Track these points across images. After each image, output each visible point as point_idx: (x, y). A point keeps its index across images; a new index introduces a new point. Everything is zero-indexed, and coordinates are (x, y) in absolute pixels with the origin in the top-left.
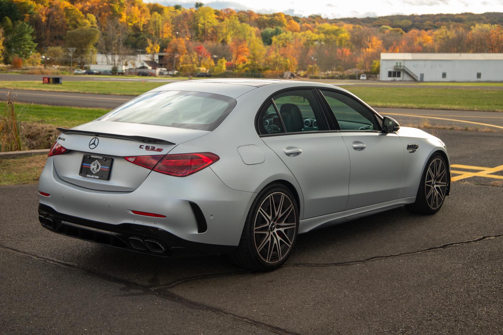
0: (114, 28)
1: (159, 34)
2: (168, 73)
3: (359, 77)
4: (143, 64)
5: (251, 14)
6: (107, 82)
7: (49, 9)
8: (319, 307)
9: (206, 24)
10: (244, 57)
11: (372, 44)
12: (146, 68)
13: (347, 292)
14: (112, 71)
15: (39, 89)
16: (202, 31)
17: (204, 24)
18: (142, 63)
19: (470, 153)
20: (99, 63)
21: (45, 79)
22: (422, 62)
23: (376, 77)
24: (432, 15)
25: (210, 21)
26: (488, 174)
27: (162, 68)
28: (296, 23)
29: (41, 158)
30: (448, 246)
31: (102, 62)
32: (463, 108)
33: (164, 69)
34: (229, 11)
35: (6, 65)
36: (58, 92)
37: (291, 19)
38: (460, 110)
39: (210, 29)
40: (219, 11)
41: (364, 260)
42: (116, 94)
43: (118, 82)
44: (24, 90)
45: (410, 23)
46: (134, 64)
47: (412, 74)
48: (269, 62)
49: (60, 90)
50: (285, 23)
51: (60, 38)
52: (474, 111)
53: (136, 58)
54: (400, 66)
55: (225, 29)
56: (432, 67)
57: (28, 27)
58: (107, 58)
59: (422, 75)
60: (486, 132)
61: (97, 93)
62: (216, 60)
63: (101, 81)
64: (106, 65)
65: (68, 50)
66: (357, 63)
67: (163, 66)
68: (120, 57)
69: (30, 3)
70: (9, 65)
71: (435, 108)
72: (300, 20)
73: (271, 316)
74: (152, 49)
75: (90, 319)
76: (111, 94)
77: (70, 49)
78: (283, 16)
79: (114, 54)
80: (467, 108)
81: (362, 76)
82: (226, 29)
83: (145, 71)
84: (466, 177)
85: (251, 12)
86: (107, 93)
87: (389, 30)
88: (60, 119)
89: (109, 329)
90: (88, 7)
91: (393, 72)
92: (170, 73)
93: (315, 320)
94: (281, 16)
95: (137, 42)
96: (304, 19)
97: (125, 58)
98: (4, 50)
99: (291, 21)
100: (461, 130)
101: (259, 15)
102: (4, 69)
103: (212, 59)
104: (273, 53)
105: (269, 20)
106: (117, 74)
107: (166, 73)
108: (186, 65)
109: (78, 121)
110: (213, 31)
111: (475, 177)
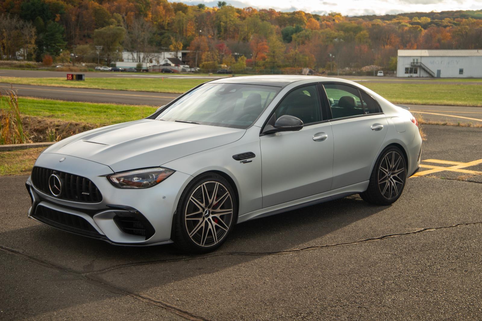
0: (140, 27)
1: (183, 32)
2: (191, 70)
3: (376, 73)
4: (167, 61)
5: (273, 13)
6: (128, 78)
7: (79, 9)
8: (235, 293)
9: (228, 22)
10: (265, 54)
11: (390, 41)
12: (170, 65)
13: (268, 280)
14: (137, 68)
15: (61, 85)
16: (224, 29)
17: (226, 23)
18: (165, 60)
19: (451, 148)
20: (125, 60)
21: (69, 75)
22: (439, 59)
23: (394, 73)
24: (452, 12)
25: (232, 19)
26: (459, 169)
27: (185, 65)
28: (316, 21)
29: (35, 150)
30: (386, 237)
31: (128, 59)
32: (466, 104)
33: (187, 66)
34: (251, 10)
35: (38, 62)
36: (79, 88)
37: (311, 17)
38: (463, 106)
39: (232, 27)
40: (241, 9)
41: (299, 250)
42: (132, 90)
43: (139, 78)
44: (47, 86)
45: (429, 20)
46: (158, 62)
47: (428, 71)
48: (288, 59)
49: (80, 87)
50: (305, 21)
51: (89, 36)
52: (477, 106)
53: (160, 56)
54: (417, 63)
55: (246, 27)
56: (449, 63)
57: (59, 26)
58: (133, 55)
59: (439, 72)
60: (478, 127)
61: (115, 89)
62: (236, 57)
63: (122, 78)
64: (131, 62)
65: (96, 48)
66: (375, 60)
67: (186, 63)
68: (145, 54)
69: (61, 3)
70: (40, 63)
71: (439, 104)
72: (320, 18)
73: (184, 301)
74: (175, 47)
75: (11, 301)
76: (128, 90)
77: (98, 47)
78: (304, 14)
79: (140, 52)
80: (471, 103)
81: (380, 72)
82: (248, 27)
83: (168, 68)
84: (435, 172)
85: (273, 10)
86: (125, 89)
87: (408, 27)
88: (69, 114)
89: (24, 311)
90: (115, 7)
91: (410, 68)
92: (193, 70)
93: (225, 306)
94: (301, 14)
95: (161, 41)
96: (324, 17)
97: (150, 55)
98: (35, 49)
99: (311, 19)
100: (453, 126)
101: (280, 13)
102: (35, 66)
103: (233, 57)
104: (293, 50)
105: (290, 18)
106: (142, 71)
107: (189, 70)
108: (207, 62)
109: (86, 116)
110: (235, 30)
111: (445, 171)
